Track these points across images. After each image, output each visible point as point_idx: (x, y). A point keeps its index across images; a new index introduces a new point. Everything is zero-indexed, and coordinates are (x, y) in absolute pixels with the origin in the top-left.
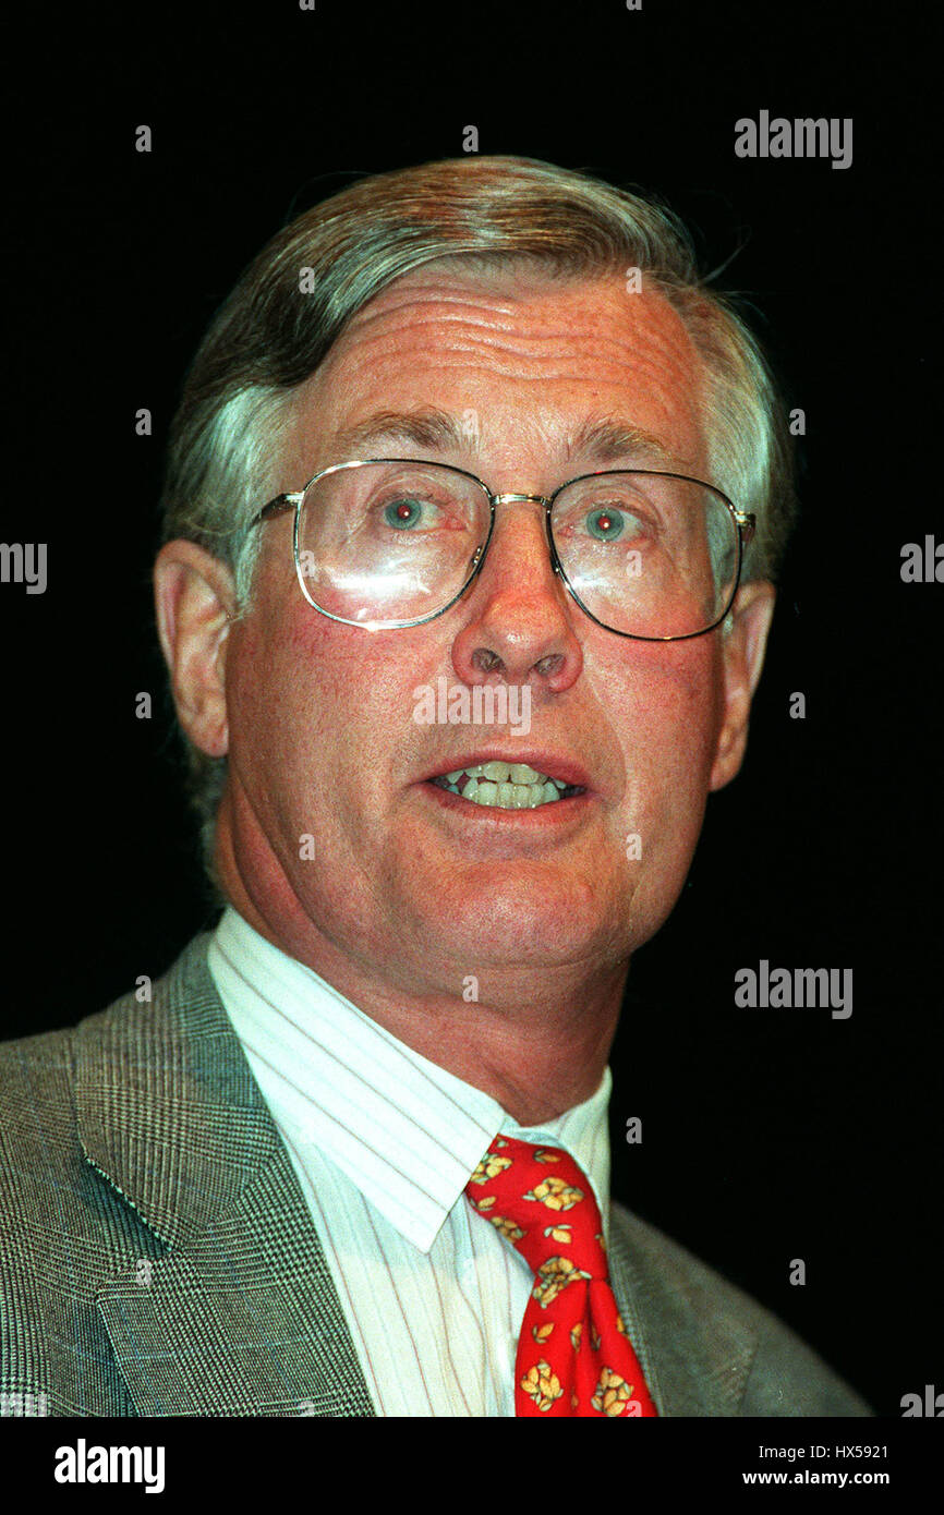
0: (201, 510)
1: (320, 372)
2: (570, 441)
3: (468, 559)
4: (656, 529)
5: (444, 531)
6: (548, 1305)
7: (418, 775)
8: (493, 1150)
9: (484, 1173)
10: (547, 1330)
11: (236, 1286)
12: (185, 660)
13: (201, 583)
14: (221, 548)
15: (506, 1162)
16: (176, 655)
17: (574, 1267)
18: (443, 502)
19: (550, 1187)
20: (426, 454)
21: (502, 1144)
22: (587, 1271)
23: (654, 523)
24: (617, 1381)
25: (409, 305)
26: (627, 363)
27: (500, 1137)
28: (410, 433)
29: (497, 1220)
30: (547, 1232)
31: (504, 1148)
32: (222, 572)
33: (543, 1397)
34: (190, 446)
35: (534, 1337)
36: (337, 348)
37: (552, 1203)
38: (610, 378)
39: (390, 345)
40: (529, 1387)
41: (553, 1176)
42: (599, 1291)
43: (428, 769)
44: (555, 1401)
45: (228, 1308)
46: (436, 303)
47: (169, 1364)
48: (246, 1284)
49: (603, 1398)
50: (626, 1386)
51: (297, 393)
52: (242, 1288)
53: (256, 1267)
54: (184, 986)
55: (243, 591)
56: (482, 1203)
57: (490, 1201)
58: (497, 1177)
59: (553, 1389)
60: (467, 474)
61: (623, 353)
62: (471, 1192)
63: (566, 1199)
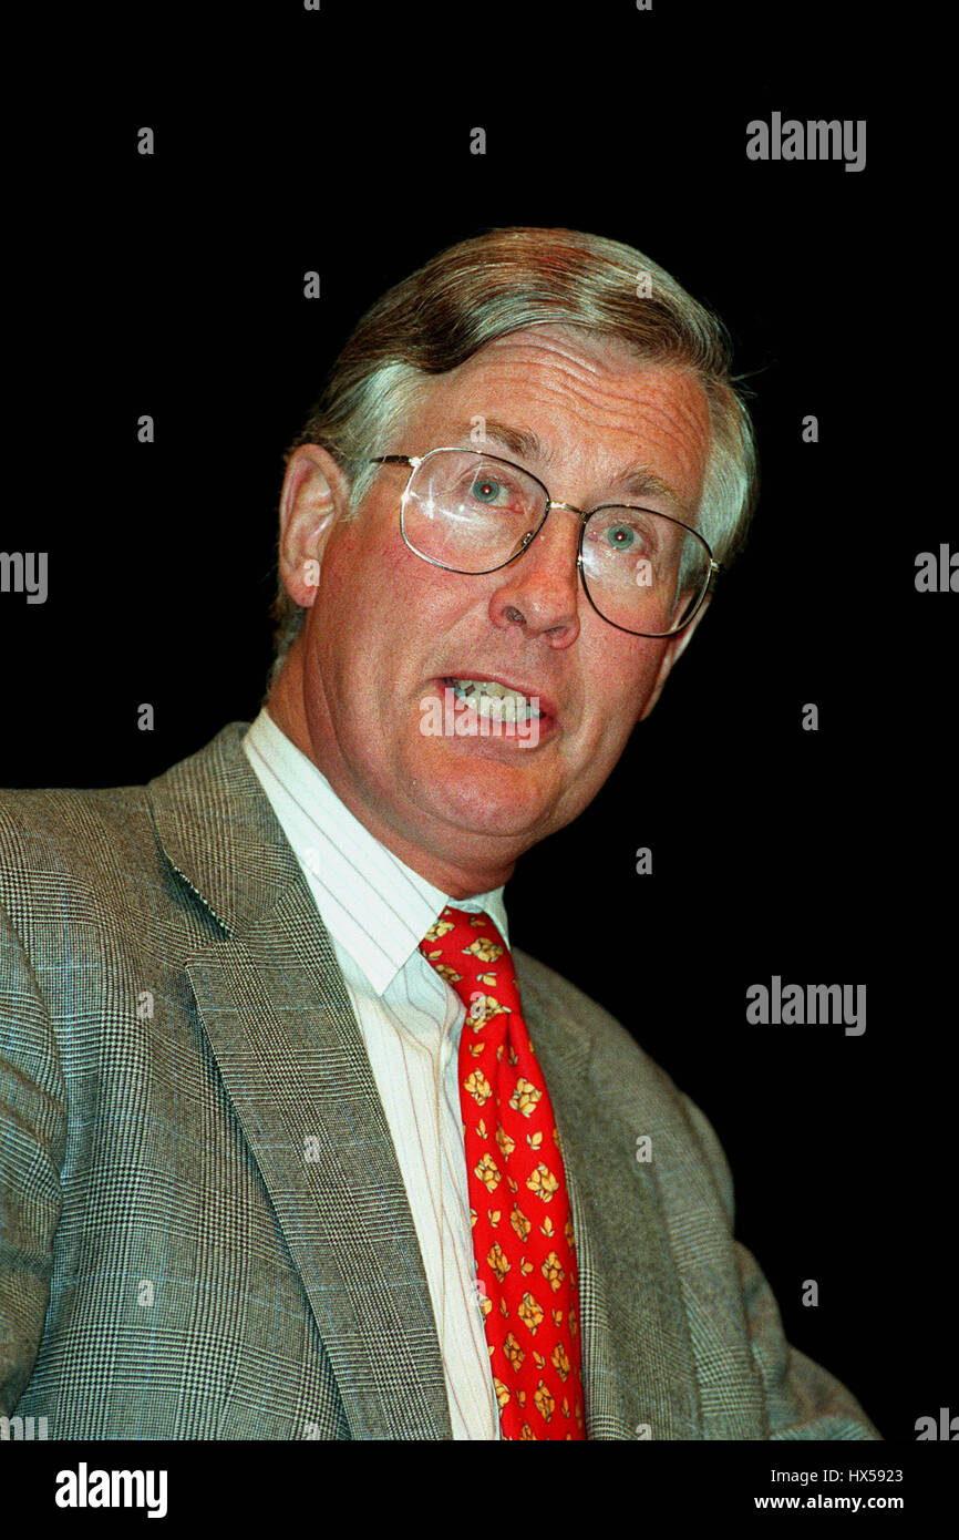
0: (341, 435)
1: (455, 372)
2: (615, 475)
3: (518, 539)
4: (653, 548)
5: (510, 512)
6: (479, 1031)
7: (439, 673)
8: (442, 917)
9: (435, 933)
10: (480, 1048)
11: (275, 965)
12: (295, 530)
13: (323, 478)
14: (347, 463)
15: (450, 926)
16: (290, 523)
17: (499, 1003)
18: (514, 490)
19: (481, 944)
20: (514, 459)
21: (447, 912)
22: (509, 1007)
23: (652, 544)
24: (530, 1088)
25: (530, 346)
26: (667, 430)
27: (447, 908)
28: (505, 441)
29: (440, 968)
30: (479, 978)
31: (448, 916)
32: (342, 481)
33: (479, 1096)
34: (344, 389)
35: (470, 1053)
36: (472, 361)
37: (483, 957)
38: (652, 438)
39: (508, 371)
40: (469, 1087)
41: (485, 937)
42: (515, 1023)
43: (448, 672)
44: (487, 1099)
45: (272, 980)
46: (550, 352)
47: (234, 1017)
48: (283, 965)
49: (518, 1100)
50: (537, 1092)
51: (433, 379)
52: (280, 967)
53: (289, 954)
54: (225, 760)
55: (354, 501)
56: (432, 955)
57: (438, 953)
58: (445, 936)
59: (486, 1090)
60: (537, 480)
61: (668, 423)
62: (424, 947)
63: (492, 954)
